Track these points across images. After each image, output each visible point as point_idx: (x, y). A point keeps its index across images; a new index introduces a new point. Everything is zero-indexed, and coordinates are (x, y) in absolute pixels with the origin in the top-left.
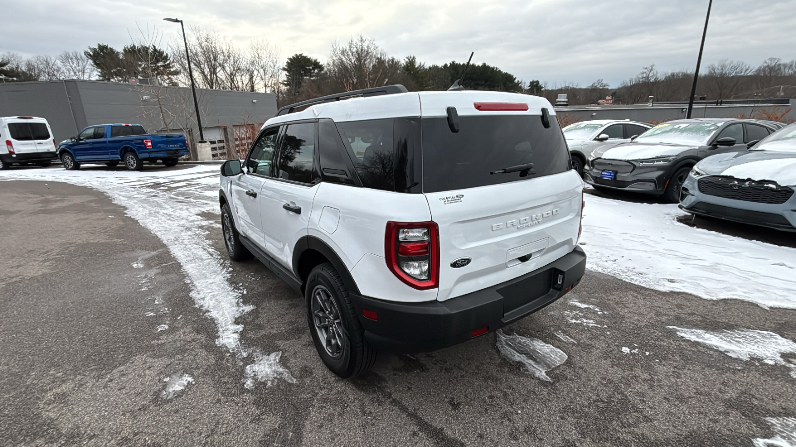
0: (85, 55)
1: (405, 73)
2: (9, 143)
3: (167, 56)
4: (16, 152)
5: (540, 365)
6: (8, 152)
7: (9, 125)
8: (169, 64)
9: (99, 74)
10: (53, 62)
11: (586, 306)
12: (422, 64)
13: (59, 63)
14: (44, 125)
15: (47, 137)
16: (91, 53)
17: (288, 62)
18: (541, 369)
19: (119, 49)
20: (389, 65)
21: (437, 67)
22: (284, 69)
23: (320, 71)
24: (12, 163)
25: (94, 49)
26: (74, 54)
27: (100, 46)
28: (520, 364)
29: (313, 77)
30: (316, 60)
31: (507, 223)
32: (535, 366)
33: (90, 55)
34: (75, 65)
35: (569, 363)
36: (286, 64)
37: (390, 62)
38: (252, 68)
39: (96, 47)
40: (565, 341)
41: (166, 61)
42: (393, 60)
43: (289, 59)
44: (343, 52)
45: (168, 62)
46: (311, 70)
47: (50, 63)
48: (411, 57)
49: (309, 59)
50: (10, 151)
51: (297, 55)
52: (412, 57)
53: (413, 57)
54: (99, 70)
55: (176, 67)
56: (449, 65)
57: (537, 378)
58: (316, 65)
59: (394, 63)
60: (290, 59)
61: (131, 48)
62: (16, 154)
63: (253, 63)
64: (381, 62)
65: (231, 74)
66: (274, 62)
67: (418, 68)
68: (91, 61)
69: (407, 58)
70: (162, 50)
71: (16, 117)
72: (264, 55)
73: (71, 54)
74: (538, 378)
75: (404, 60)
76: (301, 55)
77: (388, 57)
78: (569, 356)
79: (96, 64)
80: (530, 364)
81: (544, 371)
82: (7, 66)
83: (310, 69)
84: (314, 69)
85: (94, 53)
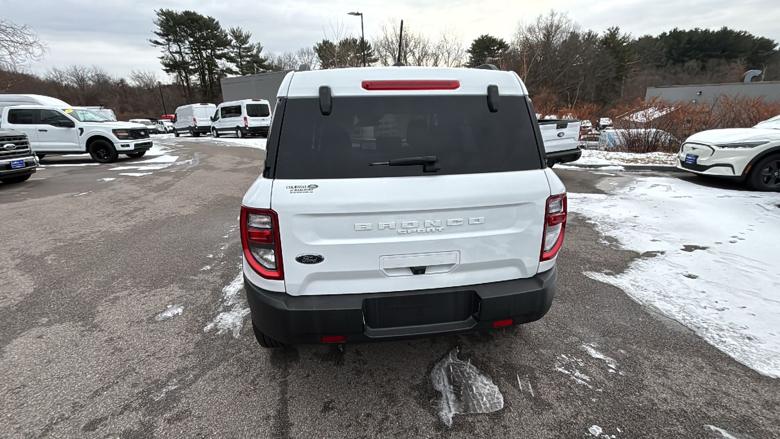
0: (314, 49)
1: (602, 47)
2: (245, 119)
3: (370, 46)
4: (249, 126)
5: (457, 405)
6: (244, 126)
7: (247, 105)
8: (370, 53)
9: (321, 64)
10: (293, 56)
11: (600, 356)
12: (627, 35)
13: (297, 57)
14: (267, 105)
15: (267, 115)
16: (318, 48)
17: (473, 44)
18: (452, 409)
19: (336, 42)
20: (583, 39)
21: (651, 37)
22: (469, 51)
23: (505, 51)
24: (246, 134)
25: (320, 44)
26: (307, 50)
27: (324, 41)
28: (438, 395)
29: (496, 58)
30: (502, 40)
31: (378, 224)
32: (450, 403)
33: (317, 49)
34: (306, 58)
35: (496, 416)
36: (471, 46)
37: (586, 36)
38: (438, 52)
39: (321, 42)
40: (521, 388)
41: (369, 50)
42: (589, 34)
43: (474, 40)
44: (531, 30)
45: (370, 51)
46: (496, 51)
47: (292, 57)
48: (613, 28)
49: (494, 40)
50: (246, 125)
51: (482, 36)
52: (615, 28)
53: (617, 28)
54: (321, 61)
55: (376, 55)
56: (668, 34)
57: (438, 416)
58: (502, 45)
59: (591, 37)
60: (476, 41)
61: (345, 41)
62: (249, 128)
63: (439, 47)
64: (574, 36)
65: (419, 58)
66: (459, 44)
67: (620, 40)
68: (317, 54)
69: (609, 30)
70: (367, 41)
71: (251, 100)
72: (449, 38)
73: (305, 50)
74: (439, 418)
75: (604, 32)
76: (486, 36)
77: (583, 30)
78: (505, 407)
79: (319, 56)
80: (447, 399)
81: (453, 412)
82: (267, 62)
83: (494, 49)
84: (498, 49)
85: (319, 48)
